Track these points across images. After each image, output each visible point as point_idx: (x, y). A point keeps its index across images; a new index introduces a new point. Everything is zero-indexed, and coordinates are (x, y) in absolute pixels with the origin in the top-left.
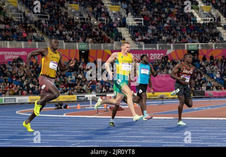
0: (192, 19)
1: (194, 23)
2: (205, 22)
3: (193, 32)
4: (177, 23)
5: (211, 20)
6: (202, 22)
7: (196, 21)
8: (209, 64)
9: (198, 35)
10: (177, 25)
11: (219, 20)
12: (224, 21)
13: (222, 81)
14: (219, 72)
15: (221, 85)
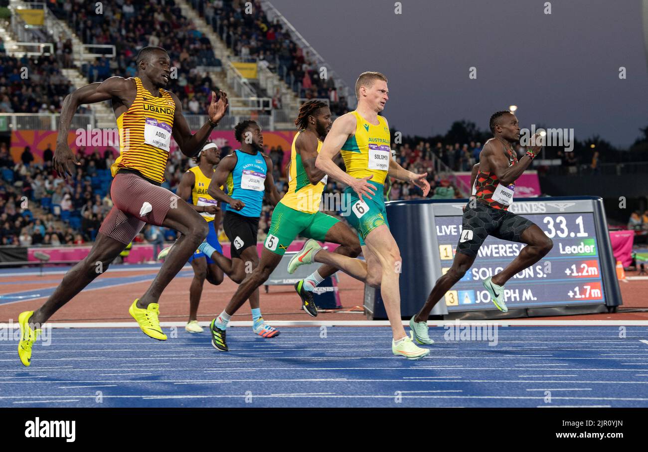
2: (30, 54)
5: (47, 49)
6: (20, 55)
7: (4, 51)
8: (41, 173)
9: (10, 89)
11: (67, 50)
12: (81, 54)
13: (76, 219)
14: (70, 194)
15: (75, 229)
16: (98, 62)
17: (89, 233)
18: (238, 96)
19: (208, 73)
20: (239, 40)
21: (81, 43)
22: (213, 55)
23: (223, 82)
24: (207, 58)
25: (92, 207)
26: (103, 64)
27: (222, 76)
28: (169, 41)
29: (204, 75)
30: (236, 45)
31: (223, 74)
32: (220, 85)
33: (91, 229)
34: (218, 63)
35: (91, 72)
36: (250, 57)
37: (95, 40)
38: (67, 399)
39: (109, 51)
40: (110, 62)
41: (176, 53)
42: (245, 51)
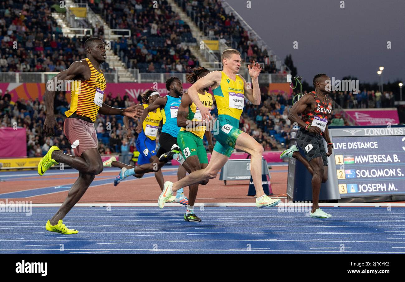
0: (54, 29)
1: (57, 37)
2: (78, 36)
3: (56, 52)
4: (27, 35)
5: (88, 32)
6: (72, 36)
7: (62, 33)
9: (65, 57)
10: (27, 40)
11: (101, 33)
12: (110, 35)
13: (106, 139)
14: (102, 123)
15: (105, 145)
16: (119, 40)
17: (114, 147)
18: (207, 61)
19: (188, 47)
20: (208, 26)
21: (109, 28)
22: (191, 35)
23: (198, 52)
24: (187, 38)
25: (116, 131)
26: (123, 42)
27: (197, 49)
28: (164, 27)
29: (186, 48)
30: (205, 29)
31: (198, 47)
32: (195, 54)
33: (116, 145)
34: (195, 41)
35: (115, 46)
36: (214, 37)
37: (118, 26)
38: (102, 251)
39: (127, 33)
40: (127, 40)
41: (168, 34)
42: (211, 33)
